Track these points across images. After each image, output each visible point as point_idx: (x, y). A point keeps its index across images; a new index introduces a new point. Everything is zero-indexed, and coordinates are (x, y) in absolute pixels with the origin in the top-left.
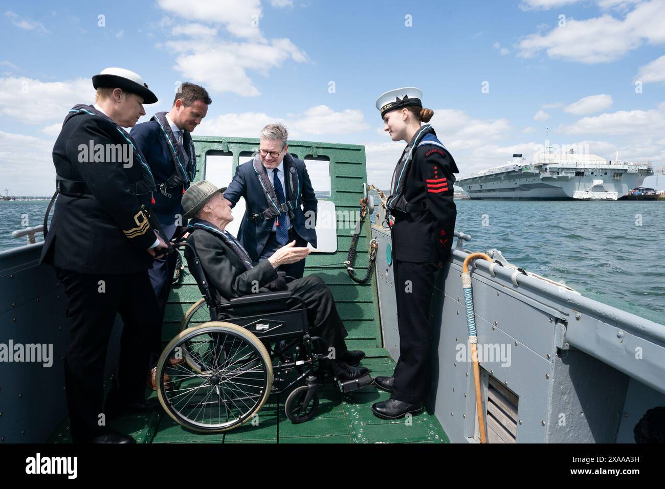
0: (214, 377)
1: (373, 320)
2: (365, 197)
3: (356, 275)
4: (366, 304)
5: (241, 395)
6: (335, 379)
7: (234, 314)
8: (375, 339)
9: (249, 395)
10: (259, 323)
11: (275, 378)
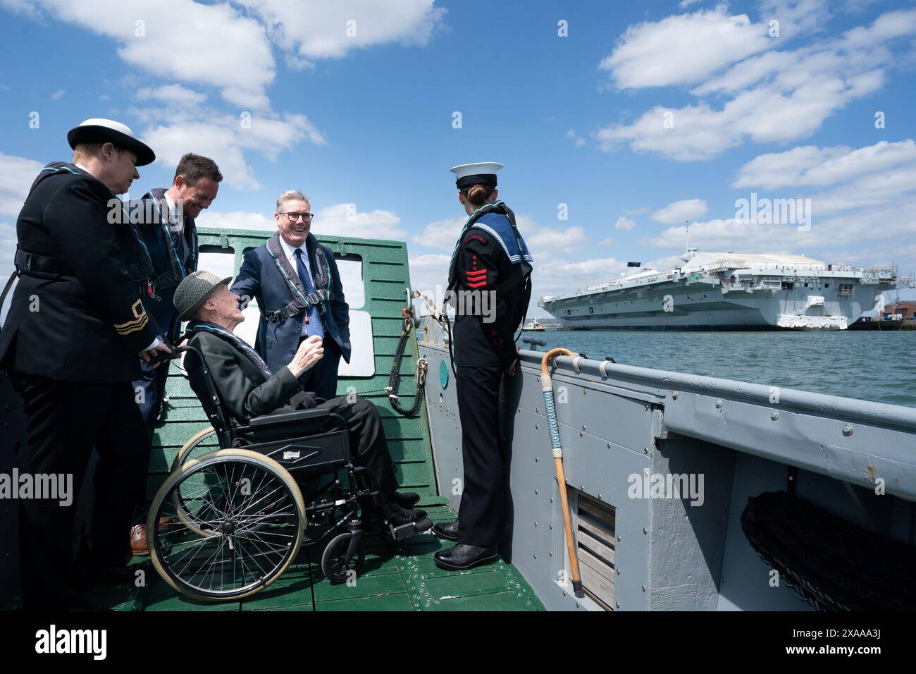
0: (227, 524)
1: (424, 462)
2: (409, 306)
3: (400, 405)
4: (414, 441)
5: (265, 548)
6: (386, 523)
7: (253, 440)
8: (428, 486)
9: (276, 548)
10: (286, 450)
11: (308, 523)
